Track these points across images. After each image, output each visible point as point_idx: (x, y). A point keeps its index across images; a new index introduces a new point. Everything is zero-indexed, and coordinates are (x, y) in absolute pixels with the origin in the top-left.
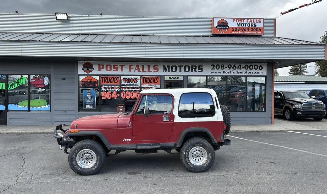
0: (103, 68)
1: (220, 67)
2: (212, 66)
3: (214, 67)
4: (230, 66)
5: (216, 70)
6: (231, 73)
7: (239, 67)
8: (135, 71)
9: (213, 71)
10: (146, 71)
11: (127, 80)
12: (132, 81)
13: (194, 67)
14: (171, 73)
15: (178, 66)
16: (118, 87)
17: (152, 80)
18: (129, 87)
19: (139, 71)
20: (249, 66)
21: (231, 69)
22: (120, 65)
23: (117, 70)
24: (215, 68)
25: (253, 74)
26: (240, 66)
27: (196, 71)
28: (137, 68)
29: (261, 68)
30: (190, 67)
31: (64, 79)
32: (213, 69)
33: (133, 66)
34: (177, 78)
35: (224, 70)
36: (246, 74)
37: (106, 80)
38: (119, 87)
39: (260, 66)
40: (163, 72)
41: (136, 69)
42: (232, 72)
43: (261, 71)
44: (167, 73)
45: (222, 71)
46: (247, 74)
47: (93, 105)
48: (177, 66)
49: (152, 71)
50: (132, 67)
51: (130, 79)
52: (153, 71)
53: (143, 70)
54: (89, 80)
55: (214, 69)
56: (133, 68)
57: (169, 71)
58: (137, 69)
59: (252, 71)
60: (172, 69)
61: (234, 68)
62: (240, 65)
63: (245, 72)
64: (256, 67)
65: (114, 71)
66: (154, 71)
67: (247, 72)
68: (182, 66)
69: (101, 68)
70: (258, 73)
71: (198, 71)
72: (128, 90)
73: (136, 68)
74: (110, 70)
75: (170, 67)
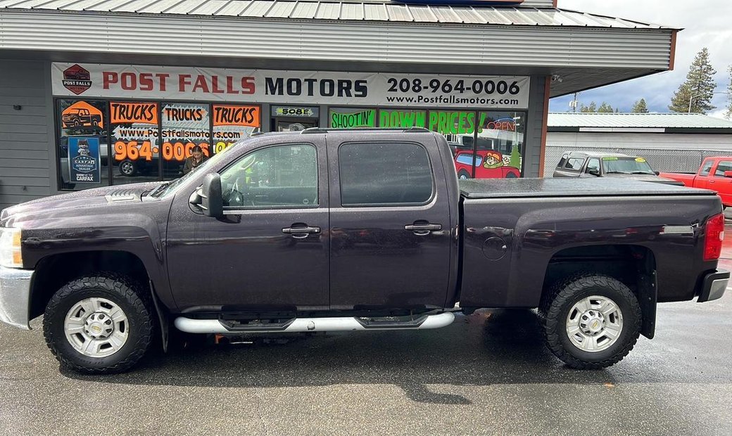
0: (115, 81)
1: (412, 85)
2: (390, 81)
3: (395, 85)
4: (435, 84)
5: (399, 94)
6: (438, 100)
7: (459, 87)
8: (194, 91)
9: (392, 94)
10: (223, 92)
11: (175, 112)
12: (188, 116)
13: (345, 85)
14: (286, 98)
15: (306, 80)
16: (154, 130)
17: (240, 115)
18: (180, 130)
19: (206, 90)
20: (484, 84)
21: (439, 92)
22: (157, 75)
23: (150, 88)
24: (397, 87)
25: (494, 106)
26: (462, 86)
27: (349, 95)
28: (199, 83)
29: (514, 90)
30: (336, 83)
31: (19, 108)
32: (392, 90)
33: (189, 76)
34: (303, 111)
35: (419, 94)
36: (475, 105)
37: (125, 113)
38: (157, 131)
39: (513, 85)
40: (267, 93)
41: (197, 86)
42: (440, 99)
43: (515, 97)
44: (276, 98)
45: (415, 96)
46: (479, 105)
47: (95, 174)
48: (302, 81)
49: (237, 92)
50: (186, 80)
51: (184, 112)
52: (240, 93)
53: (215, 90)
54: (82, 111)
55: (396, 90)
56: (189, 83)
57: (281, 93)
58: (199, 86)
59: (491, 97)
60: (289, 87)
61: (447, 88)
62: (461, 82)
63: (472, 101)
64: (502, 86)
65: (141, 89)
66: (244, 92)
67: (478, 99)
68: (316, 80)
69: (111, 82)
70: (506, 102)
71: (356, 96)
72: (178, 138)
73: (197, 82)
74: (134, 87)
75: (285, 82)
